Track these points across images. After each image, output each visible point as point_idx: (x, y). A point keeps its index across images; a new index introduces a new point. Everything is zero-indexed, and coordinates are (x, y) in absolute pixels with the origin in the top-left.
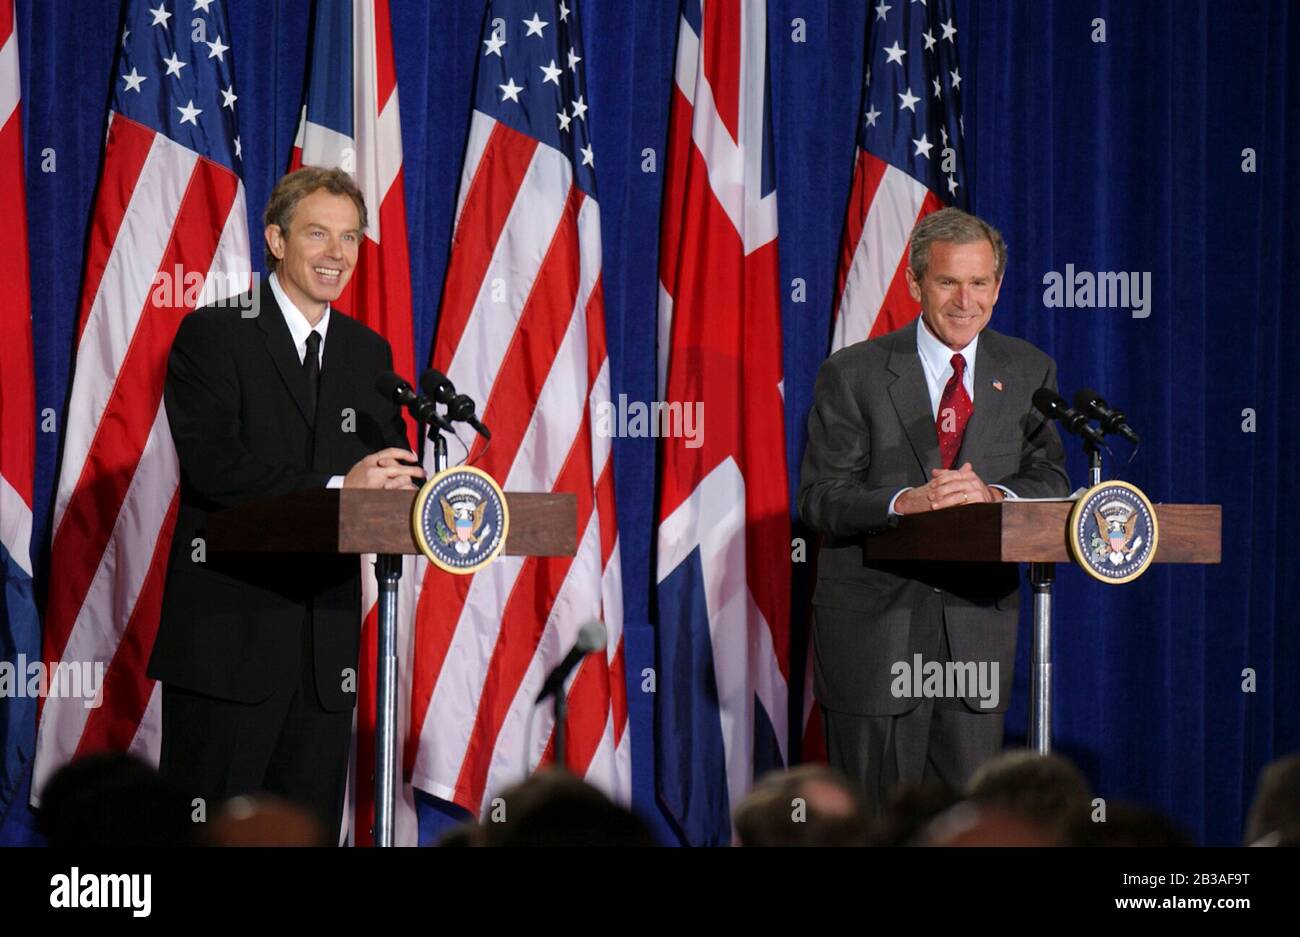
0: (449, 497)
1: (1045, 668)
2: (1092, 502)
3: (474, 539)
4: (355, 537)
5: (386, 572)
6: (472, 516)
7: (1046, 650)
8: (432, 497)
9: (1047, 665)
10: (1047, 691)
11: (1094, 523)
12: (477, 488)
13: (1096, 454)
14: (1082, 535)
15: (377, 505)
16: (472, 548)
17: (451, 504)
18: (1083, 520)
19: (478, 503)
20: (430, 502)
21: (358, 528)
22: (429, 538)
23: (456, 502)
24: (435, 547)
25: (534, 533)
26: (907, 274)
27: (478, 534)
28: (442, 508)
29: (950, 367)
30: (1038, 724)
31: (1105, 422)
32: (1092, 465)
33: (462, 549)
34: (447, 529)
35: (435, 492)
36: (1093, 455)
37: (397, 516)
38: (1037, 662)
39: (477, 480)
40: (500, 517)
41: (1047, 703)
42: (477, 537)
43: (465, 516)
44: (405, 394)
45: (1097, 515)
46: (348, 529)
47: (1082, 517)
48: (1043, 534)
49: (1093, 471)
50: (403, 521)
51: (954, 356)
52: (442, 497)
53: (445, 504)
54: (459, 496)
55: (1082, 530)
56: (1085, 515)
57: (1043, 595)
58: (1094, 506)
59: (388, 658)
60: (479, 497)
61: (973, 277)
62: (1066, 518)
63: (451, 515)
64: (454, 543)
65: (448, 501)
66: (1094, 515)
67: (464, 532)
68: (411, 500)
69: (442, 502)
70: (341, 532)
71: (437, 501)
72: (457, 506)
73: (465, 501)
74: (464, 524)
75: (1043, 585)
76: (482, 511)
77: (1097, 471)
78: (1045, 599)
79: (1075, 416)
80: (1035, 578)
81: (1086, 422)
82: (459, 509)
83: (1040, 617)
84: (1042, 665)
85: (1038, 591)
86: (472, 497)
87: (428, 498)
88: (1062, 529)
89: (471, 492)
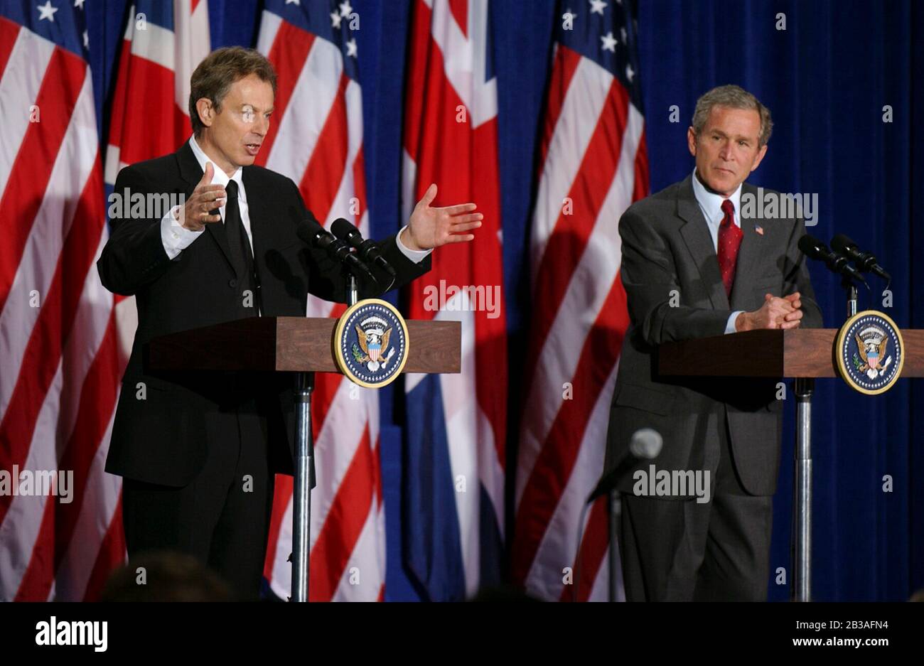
0: (362, 324)
1: (807, 463)
2: (853, 328)
3: (382, 360)
4: (289, 358)
5: (302, 386)
6: (380, 339)
7: (808, 449)
8: (349, 324)
9: (809, 461)
10: (808, 482)
11: (855, 346)
12: (384, 316)
13: (853, 288)
14: (846, 355)
15: (306, 331)
16: (380, 367)
17: (364, 331)
18: (847, 343)
19: (385, 330)
20: (347, 328)
21: (291, 351)
22: (347, 359)
23: (368, 328)
24: (351, 366)
25: (428, 354)
26: (689, 133)
27: (385, 355)
28: (357, 334)
29: (721, 211)
30: (802, 509)
31: (858, 263)
32: (850, 298)
33: (373, 367)
34: (361, 351)
35: (352, 321)
36: (851, 289)
37: (321, 341)
38: (800, 459)
39: (384, 310)
40: (402, 341)
41: (808, 492)
42: (384, 358)
43: (375, 340)
44: (323, 239)
45: (858, 339)
46: (283, 351)
47: (846, 340)
48: (816, 354)
49: (851, 303)
50: (326, 344)
51: (725, 202)
52: (357, 324)
53: (359, 331)
54: (371, 323)
55: (846, 351)
56: (848, 339)
57: (805, 404)
58: (855, 331)
59: (303, 457)
60: (386, 325)
61: (739, 135)
62: (832, 340)
63: (363, 339)
64: (366, 363)
65: (362, 328)
66: (855, 339)
67: (375, 353)
68: (332, 328)
69: (357, 328)
70: (277, 354)
71: (353, 329)
72: (369, 332)
73: (375, 328)
74: (375, 347)
75: (805, 396)
76: (389, 336)
77: (854, 303)
78: (806, 407)
79: (837, 258)
80: (798, 389)
81: (846, 263)
82: (370, 335)
83: (802, 422)
84: (804, 461)
85: (801, 400)
86: (381, 324)
87: (346, 325)
88: (830, 350)
89: (380, 320)
